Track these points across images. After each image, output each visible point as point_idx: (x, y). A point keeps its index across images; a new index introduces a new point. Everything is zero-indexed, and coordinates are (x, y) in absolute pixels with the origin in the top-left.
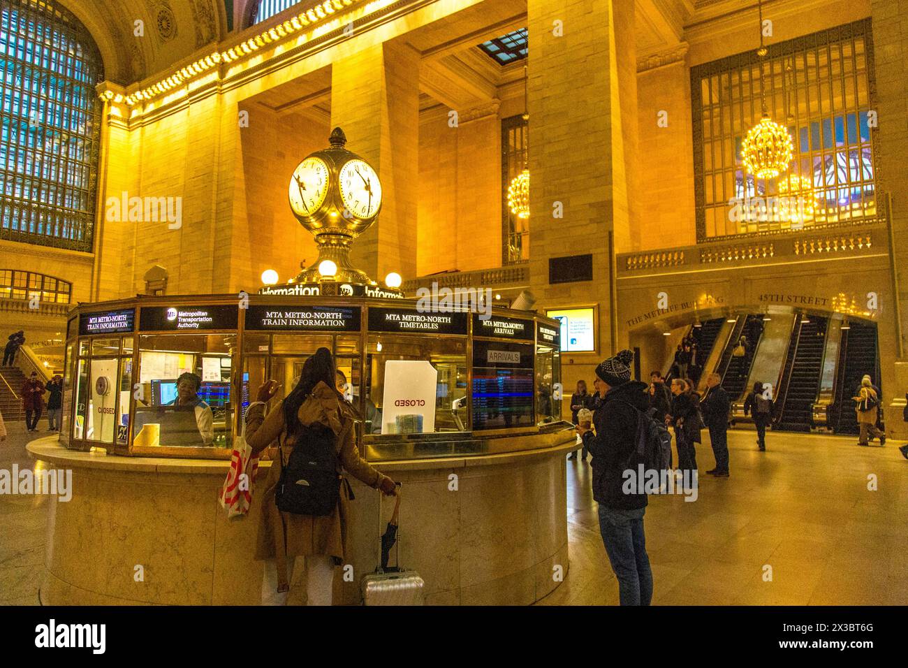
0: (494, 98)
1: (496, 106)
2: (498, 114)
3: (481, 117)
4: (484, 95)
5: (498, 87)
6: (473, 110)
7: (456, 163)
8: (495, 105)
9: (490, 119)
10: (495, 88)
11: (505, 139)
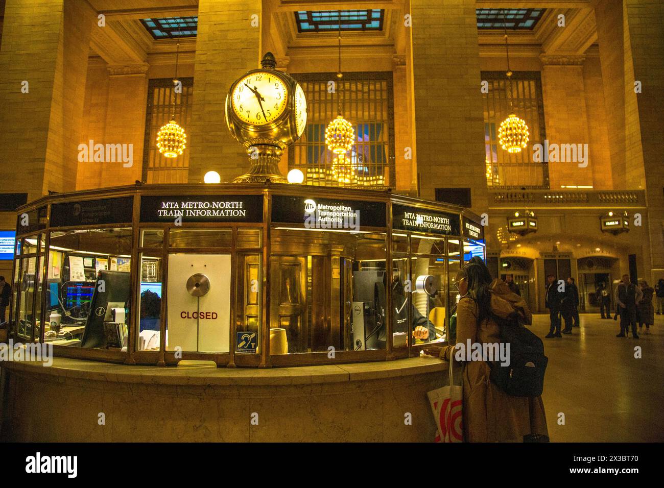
0: (144, 62)
1: (146, 69)
2: (146, 74)
3: (132, 74)
4: (137, 58)
5: (148, 54)
6: (126, 67)
7: (106, 105)
8: (146, 67)
9: (139, 77)
10: (146, 55)
11: (150, 95)
